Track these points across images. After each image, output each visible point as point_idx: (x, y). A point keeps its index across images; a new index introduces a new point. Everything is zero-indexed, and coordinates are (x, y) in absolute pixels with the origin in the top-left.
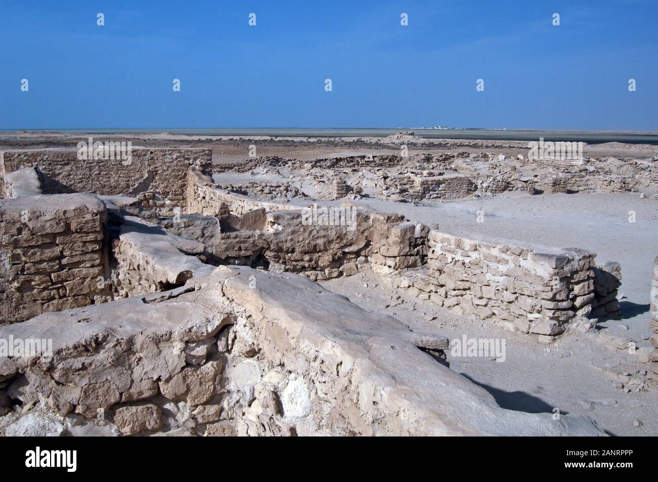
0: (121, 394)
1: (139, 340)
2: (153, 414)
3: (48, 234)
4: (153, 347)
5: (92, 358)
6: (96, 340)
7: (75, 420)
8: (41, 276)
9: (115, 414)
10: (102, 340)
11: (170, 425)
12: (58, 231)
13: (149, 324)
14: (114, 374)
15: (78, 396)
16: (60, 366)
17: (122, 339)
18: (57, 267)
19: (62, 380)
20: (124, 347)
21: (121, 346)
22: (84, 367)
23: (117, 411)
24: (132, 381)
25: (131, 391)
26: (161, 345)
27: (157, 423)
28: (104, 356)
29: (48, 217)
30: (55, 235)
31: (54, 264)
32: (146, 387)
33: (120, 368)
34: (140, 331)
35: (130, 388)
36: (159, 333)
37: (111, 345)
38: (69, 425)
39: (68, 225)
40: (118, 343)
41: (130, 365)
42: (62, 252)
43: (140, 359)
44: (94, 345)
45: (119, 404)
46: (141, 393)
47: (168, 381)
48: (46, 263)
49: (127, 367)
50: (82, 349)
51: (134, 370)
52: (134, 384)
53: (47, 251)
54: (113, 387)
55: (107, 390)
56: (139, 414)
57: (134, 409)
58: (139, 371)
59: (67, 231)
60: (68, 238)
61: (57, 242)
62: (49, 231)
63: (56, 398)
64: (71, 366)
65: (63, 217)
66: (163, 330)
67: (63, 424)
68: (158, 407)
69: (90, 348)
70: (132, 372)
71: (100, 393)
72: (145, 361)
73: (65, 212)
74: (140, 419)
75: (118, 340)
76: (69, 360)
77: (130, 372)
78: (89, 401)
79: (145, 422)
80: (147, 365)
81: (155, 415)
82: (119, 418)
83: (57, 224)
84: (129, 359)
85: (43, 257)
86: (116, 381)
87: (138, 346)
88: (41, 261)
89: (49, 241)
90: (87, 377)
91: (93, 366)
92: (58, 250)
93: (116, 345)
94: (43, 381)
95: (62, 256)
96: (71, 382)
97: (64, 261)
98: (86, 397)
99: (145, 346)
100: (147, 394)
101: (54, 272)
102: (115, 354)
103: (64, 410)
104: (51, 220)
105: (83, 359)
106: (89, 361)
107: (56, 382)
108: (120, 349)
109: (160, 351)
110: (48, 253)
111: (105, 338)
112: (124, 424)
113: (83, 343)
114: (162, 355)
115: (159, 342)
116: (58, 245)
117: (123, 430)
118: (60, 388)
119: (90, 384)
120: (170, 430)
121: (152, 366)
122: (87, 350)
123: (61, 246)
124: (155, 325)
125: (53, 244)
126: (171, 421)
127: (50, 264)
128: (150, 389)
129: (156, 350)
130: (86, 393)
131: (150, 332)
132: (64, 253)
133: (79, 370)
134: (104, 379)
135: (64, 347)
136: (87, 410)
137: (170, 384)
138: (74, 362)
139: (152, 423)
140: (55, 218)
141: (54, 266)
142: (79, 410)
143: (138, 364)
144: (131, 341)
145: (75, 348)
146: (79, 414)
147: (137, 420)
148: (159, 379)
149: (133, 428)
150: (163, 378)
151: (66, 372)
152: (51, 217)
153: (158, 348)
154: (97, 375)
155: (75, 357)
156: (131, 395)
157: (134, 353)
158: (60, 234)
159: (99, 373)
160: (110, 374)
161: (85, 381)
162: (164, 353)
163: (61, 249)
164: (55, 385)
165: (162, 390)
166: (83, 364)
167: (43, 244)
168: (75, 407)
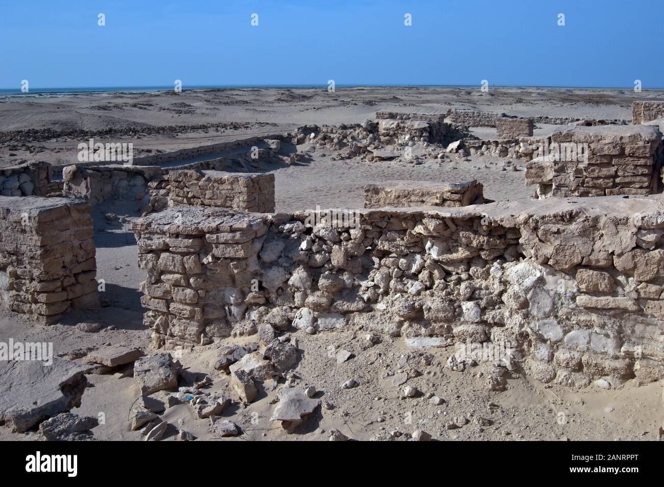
0: (583, 258)
1: (603, 220)
2: (605, 279)
3: (605, 155)
4: (612, 227)
5: (566, 227)
6: (571, 214)
7: (548, 270)
8: (598, 190)
9: (576, 272)
10: (575, 214)
11: (618, 292)
12: (614, 153)
13: (614, 210)
14: (580, 242)
15: (551, 252)
16: (542, 228)
17: (590, 217)
18: (611, 184)
19: (543, 239)
20: (590, 223)
21: (588, 222)
22: (558, 232)
23: (579, 271)
24: (593, 250)
25: (591, 257)
26: (620, 227)
27: (606, 287)
28: (574, 227)
29: (607, 141)
30: (612, 157)
31: (608, 181)
32: (602, 257)
33: (585, 239)
34: (605, 213)
35: (590, 255)
36: (619, 217)
37: (581, 219)
38: (545, 273)
39: (623, 149)
40: (587, 219)
41: (594, 239)
42: (616, 172)
43: (602, 235)
44: (568, 217)
45: (580, 265)
46: (598, 261)
47: (620, 256)
48: (602, 180)
49: (591, 239)
50: (559, 218)
51: (596, 243)
52: (593, 253)
53: (604, 169)
54: (577, 251)
55: (573, 253)
56: (594, 276)
57: (591, 272)
58: (599, 244)
59: (622, 154)
60: (622, 161)
61: (613, 163)
62: (606, 153)
63: (537, 251)
64: (550, 229)
65: (620, 142)
66: (621, 216)
67: (541, 272)
68: (610, 275)
69: (565, 219)
70: (594, 244)
71: (567, 254)
72: (605, 237)
73: (621, 138)
74: (594, 280)
75: (587, 217)
76: (549, 225)
77: (592, 243)
78: (558, 258)
79: (598, 284)
80: (606, 240)
81: (606, 281)
82: (579, 276)
83: (614, 147)
84: (594, 234)
85: (601, 174)
86: (580, 248)
87: (601, 224)
88: (598, 178)
89: (606, 161)
90: (560, 239)
91: (565, 233)
92: (613, 169)
93: (585, 221)
94: (531, 237)
95: (616, 176)
96: (549, 241)
97: (618, 180)
98: (557, 254)
99: (607, 226)
100: (602, 263)
101: (608, 188)
102: (582, 227)
103: (541, 260)
104: (609, 143)
105: (559, 226)
106: (563, 229)
107: (539, 239)
108: (588, 224)
109: (618, 232)
110: (605, 171)
111: (577, 214)
112: (582, 281)
113: (560, 214)
114: (619, 235)
115: (618, 224)
116: (614, 166)
117: (581, 287)
118: (541, 244)
119: (561, 245)
120: (617, 296)
121: (609, 242)
122: (563, 220)
123: (616, 167)
124: (619, 211)
125: (609, 164)
126: (620, 290)
127: (605, 181)
128: (605, 259)
129: (614, 231)
130: (557, 251)
131: (612, 215)
132: (618, 173)
133: (555, 233)
134: (572, 244)
135: (547, 215)
136: (555, 264)
137: (621, 259)
138: (552, 227)
139: (603, 286)
140: (613, 143)
141: (607, 183)
142: (551, 262)
143: (600, 239)
144: (596, 220)
145: (555, 216)
146: (550, 265)
147: (592, 281)
148: (613, 253)
149: (587, 286)
150: (616, 253)
151: (546, 232)
152: (610, 141)
153: (617, 229)
154: (566, 239)
155: (554, 223)
156: (590, 261)
157: (599, 230)
158: (615, 156)
159: (569, 238)
160: (577, 241)
161: (557, 242)
162: (621, 234)
163: (616, 169)
164: (538, 241)
165: (614, 262)
166: (558, 230)
167: (601, 163)
168: (548, 259)
